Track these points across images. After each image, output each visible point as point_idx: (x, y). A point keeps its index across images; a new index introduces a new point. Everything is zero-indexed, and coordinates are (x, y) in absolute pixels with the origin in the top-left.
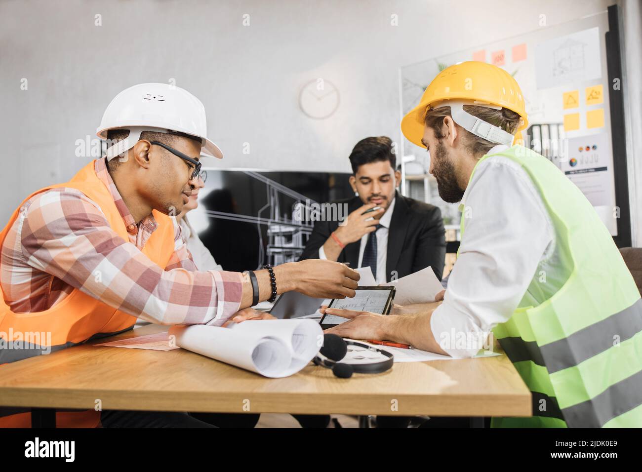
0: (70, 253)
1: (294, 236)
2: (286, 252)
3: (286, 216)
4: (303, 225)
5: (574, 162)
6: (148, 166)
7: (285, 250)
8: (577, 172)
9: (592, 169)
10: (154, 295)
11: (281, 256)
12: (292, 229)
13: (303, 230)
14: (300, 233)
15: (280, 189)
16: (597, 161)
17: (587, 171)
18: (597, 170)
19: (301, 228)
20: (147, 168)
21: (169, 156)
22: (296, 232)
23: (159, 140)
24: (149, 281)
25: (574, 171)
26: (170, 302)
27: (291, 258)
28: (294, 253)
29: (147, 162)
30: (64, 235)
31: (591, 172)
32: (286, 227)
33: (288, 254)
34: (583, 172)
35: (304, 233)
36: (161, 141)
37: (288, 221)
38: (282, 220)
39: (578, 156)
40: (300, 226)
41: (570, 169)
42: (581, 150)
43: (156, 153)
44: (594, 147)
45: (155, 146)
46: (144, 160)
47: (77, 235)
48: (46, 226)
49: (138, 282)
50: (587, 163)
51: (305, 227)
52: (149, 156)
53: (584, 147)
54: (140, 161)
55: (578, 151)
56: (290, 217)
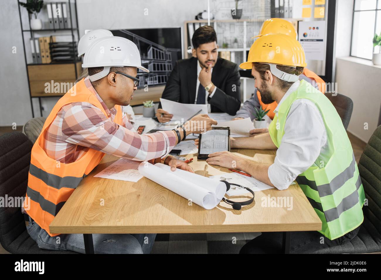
0: (95, 136)
1: (149, 66)
2: (145, 75)
3: (144, 54)
4: (154, 59)
5: (306, 34)
6: (116, 85)
7: (144, 74)
8: (307, 40)
9: (315, 40)
10: (141, 150)
11: (142, 77)
12: (148, 62)
13: (153, 62)
14: (152, 64)
15: (141, 39)
16: (318, 36)
17: (312, 40)
18: (318, 40)
19: (153, 61)
20: (115, 86)
21: (125, 79)
22: (150, 63)
23: (120, 71)
24: (137, 143)
25: (305, 40)
26: (148, 151)
27: (147, 78)
28: (149, 75)
29: (115, 83)
30: (89, 128)
31: (314, 41)
32: (144, 61)
33: (146, 75)
34: (310, 41)
35: (154, 63)
36: (121, 71)
37: (146, 57)
38: (142, 57)
39: (308, 32)
40: (152, 60)
41: (303, 38)
42: (310, 28)
43: (118, 78)
44: (317, 28)
45: (118, 74)
46: (113, 82)
47: (97, 127)
48: (78, 124)
49: (132, 145)
50: (312, 36)
51: (155, 60)
52: (116, 80)
53: (312, 28)
54: (111, 83)
55: (309, 29)
56: (146, 55)
